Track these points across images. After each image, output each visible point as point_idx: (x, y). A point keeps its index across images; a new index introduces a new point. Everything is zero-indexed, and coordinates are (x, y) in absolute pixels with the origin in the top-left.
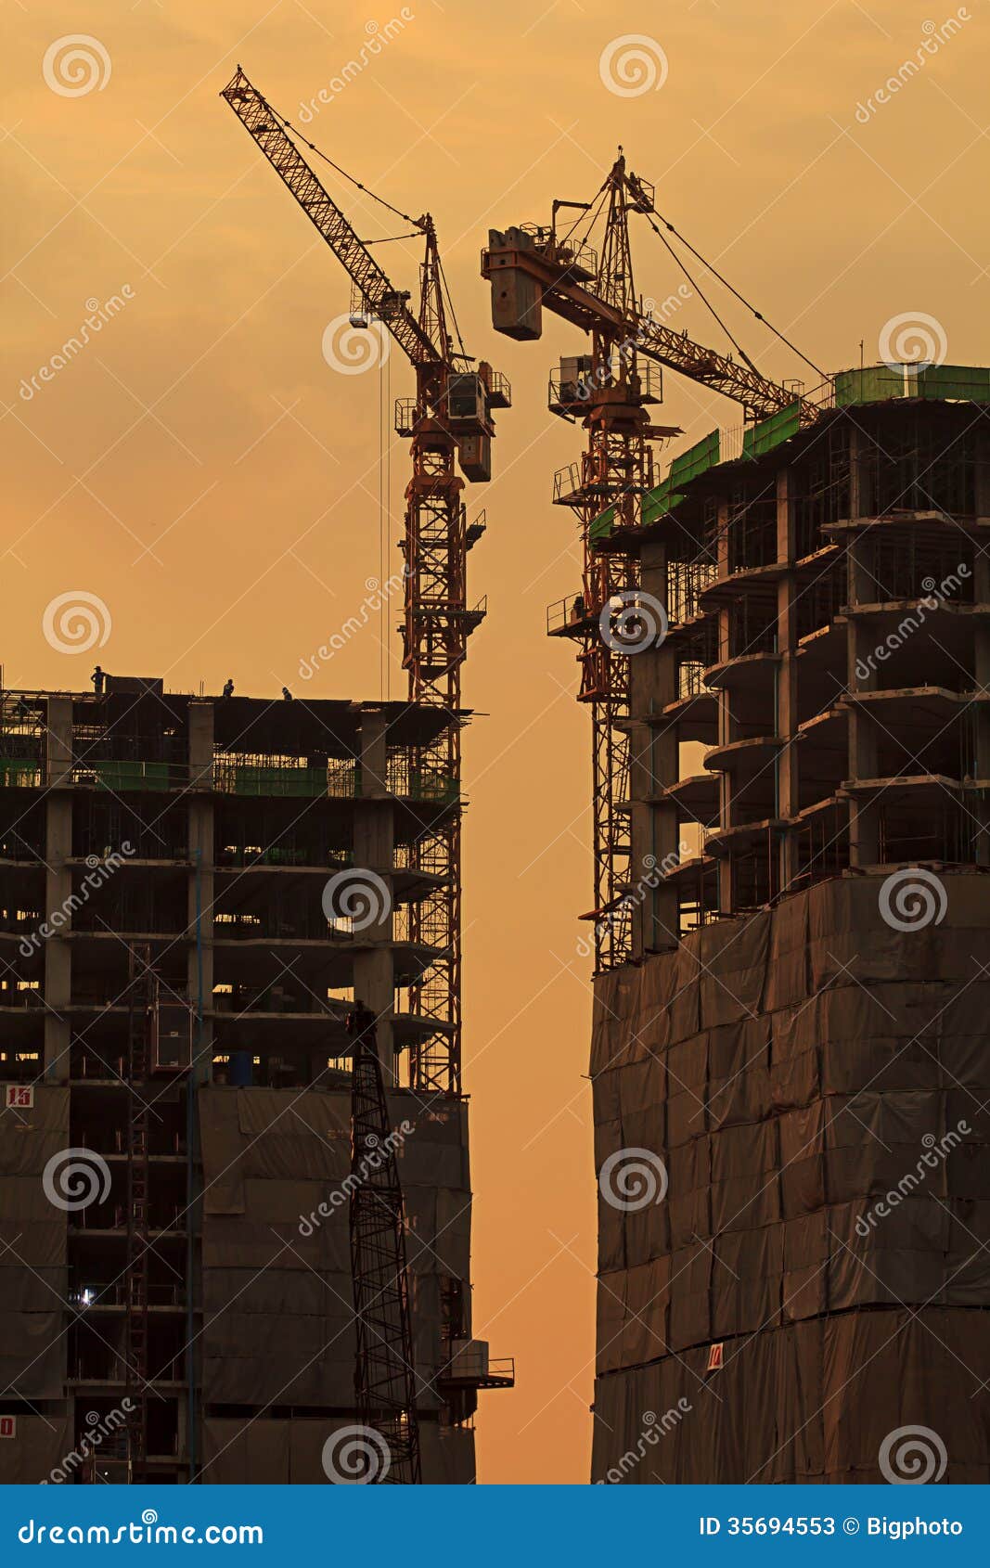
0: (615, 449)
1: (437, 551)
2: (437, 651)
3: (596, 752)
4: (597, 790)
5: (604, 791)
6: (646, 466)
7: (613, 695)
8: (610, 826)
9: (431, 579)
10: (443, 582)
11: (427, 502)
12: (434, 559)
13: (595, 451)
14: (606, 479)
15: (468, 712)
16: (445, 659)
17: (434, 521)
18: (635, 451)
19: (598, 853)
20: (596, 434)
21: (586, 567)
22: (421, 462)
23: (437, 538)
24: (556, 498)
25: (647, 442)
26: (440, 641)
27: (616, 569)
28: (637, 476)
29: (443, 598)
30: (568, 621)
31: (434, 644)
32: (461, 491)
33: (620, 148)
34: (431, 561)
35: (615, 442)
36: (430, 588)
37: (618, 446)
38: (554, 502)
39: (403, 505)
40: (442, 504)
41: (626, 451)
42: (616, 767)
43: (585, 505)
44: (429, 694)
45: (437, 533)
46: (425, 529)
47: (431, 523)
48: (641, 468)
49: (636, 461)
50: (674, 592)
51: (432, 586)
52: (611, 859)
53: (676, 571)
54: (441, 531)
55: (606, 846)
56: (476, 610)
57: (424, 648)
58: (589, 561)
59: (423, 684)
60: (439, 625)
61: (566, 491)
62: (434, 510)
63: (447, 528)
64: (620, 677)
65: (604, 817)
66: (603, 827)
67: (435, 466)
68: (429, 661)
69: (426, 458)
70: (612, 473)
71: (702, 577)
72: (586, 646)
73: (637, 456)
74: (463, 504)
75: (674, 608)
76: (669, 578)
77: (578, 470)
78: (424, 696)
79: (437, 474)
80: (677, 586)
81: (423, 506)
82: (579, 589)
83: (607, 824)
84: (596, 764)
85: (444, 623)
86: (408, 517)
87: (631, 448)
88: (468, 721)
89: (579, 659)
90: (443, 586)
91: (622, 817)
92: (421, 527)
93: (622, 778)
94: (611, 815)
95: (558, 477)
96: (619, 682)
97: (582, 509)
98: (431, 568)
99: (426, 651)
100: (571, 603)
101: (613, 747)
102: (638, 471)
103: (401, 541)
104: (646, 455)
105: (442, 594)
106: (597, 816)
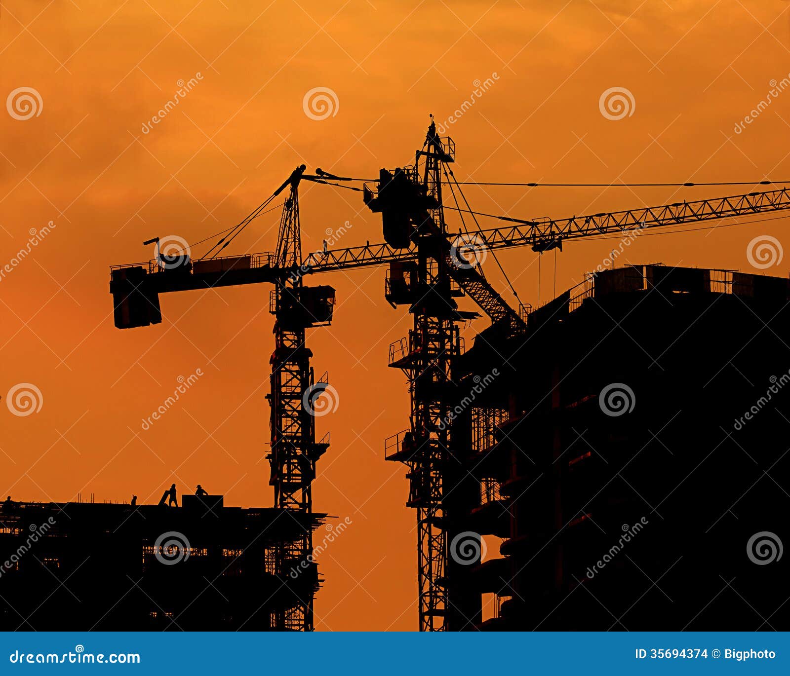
0: (433, 328)
1: (294, 401)
2: (294, 472)
3: (420, 543)
4: (421, 571)
5: (426, 570)
6: (454, 340)
7: (432, 502)
8: (431, 596)
9: (289, 421)
10: (298, 423)
11: (286, 366)
12: (291, 407)
13: (418, 329)
14: (426, 348)
15: (324, 515)
16: (300, 478)
17: (290, 380)
18: (446, 329)
19: (422, 615)
20: (419, 317)
21: (412, 412)
22: (281, 338)
23: (293, 392)
24: (391, 362)
25: (455, 323)
26: (296, 465)
27: (434, 413)
28: (448, 347)
29: (298, 435)
30: (400, 450)
31: (292, 467)
32: (310, 358)
33: (431, 116)
34: (290, 408)
35: (433, 322)
36: (289, 427)
37: (434, 325)
38: (390, 366)
39: (269, 369)
40: (296, 368)
41: (440, 329)
42: (435, 553)
43: (412, 368)
44: (290, 503)
45: (293, 388)
46: (284, 386)
47: (288, 382)
48: (451, 340)
49: (447, 337)
50: (476, 429)
51: (290, 426)
52: (431, 619)
53: (478, 414)
54: (296, 387)
55: (428, 610)
56: (322, 442)
57: (285, 471)
58: (414, 407)
59: (285, 496)
60: (295, 453)
61: (398, 357)
62: (291, 372)
63: (300, 385)
64: (437, 490)
65: (426, 589)
66: (425, 596)
67: (291, 341)
68: (289, 479)
69: (285, 335)
70: (431, 346)
71: (497, 419)
72: (412, 467)
73: (448, 332)
74: (312, 368)
75: (476, 440)
76: (473, 419)
77: (406, 343)
78: (286, 504)
79: (293, 347)
80: (478, 424)
81: (283, 369)
82: (408, 427)
83: (428, 594)
84: (420, 551)
85: (299, 452)
86: (272, 377)
87: (444, 327)
88: (323, 522)
89: (408, 476)
90: (298, 426)
91: (439, 589)
92: (282, 385)
93: (439, 561)
94: (431, 588)
95: (392, 348)
96: (436, 493)
97: (409, 370)
98: (290, 413)
99: (286, 472)
100: (402, 437)
101: (432, 540)
102: (449, 344)
103: (268, 394)
104: (454, 332)
105: (297, 432)
106: (421, 588)
